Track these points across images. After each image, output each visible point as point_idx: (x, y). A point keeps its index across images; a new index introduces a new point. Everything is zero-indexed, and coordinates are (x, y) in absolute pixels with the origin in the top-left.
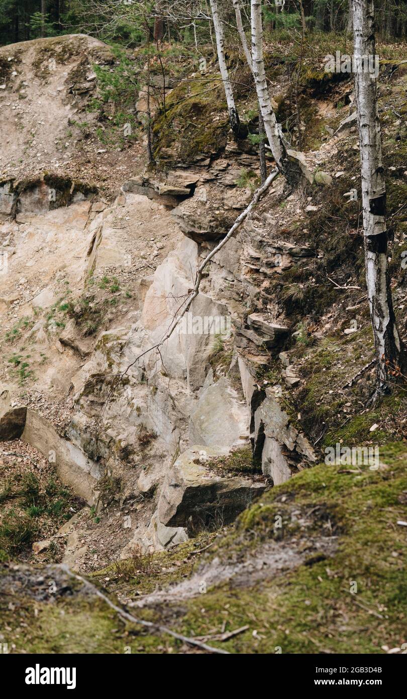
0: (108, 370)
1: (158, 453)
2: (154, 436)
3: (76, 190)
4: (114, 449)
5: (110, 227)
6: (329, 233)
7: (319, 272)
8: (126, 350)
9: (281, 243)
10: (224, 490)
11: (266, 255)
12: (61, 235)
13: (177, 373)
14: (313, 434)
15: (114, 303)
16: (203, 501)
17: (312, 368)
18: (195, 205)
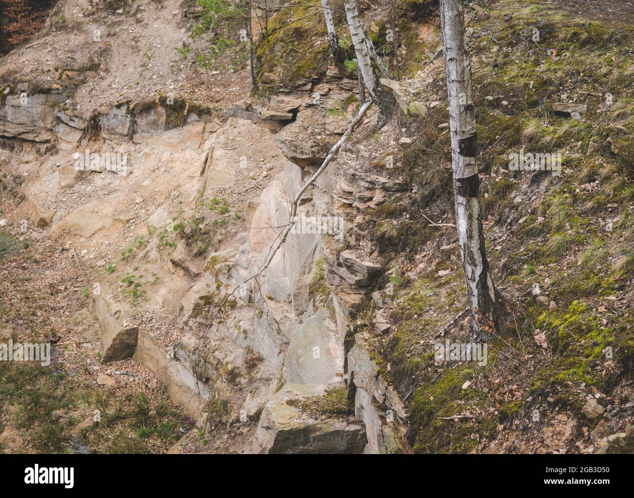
0: (216, 292)
1: (264, 376)
2: (261, 359)
3: (189, 111)
4: (221, 371)
5: (222, 148)
6: (423, 167)
7: (413, 208)
8: (233, 272)
9: (373, 177)
10: (318, 433)
11: (358, 189)
12: (176, 155)
13: (282, 297)
14: (402, 388)
15: (224, 224)
16: (296, 444)
17: (403, 313)
18: (297, 130)
